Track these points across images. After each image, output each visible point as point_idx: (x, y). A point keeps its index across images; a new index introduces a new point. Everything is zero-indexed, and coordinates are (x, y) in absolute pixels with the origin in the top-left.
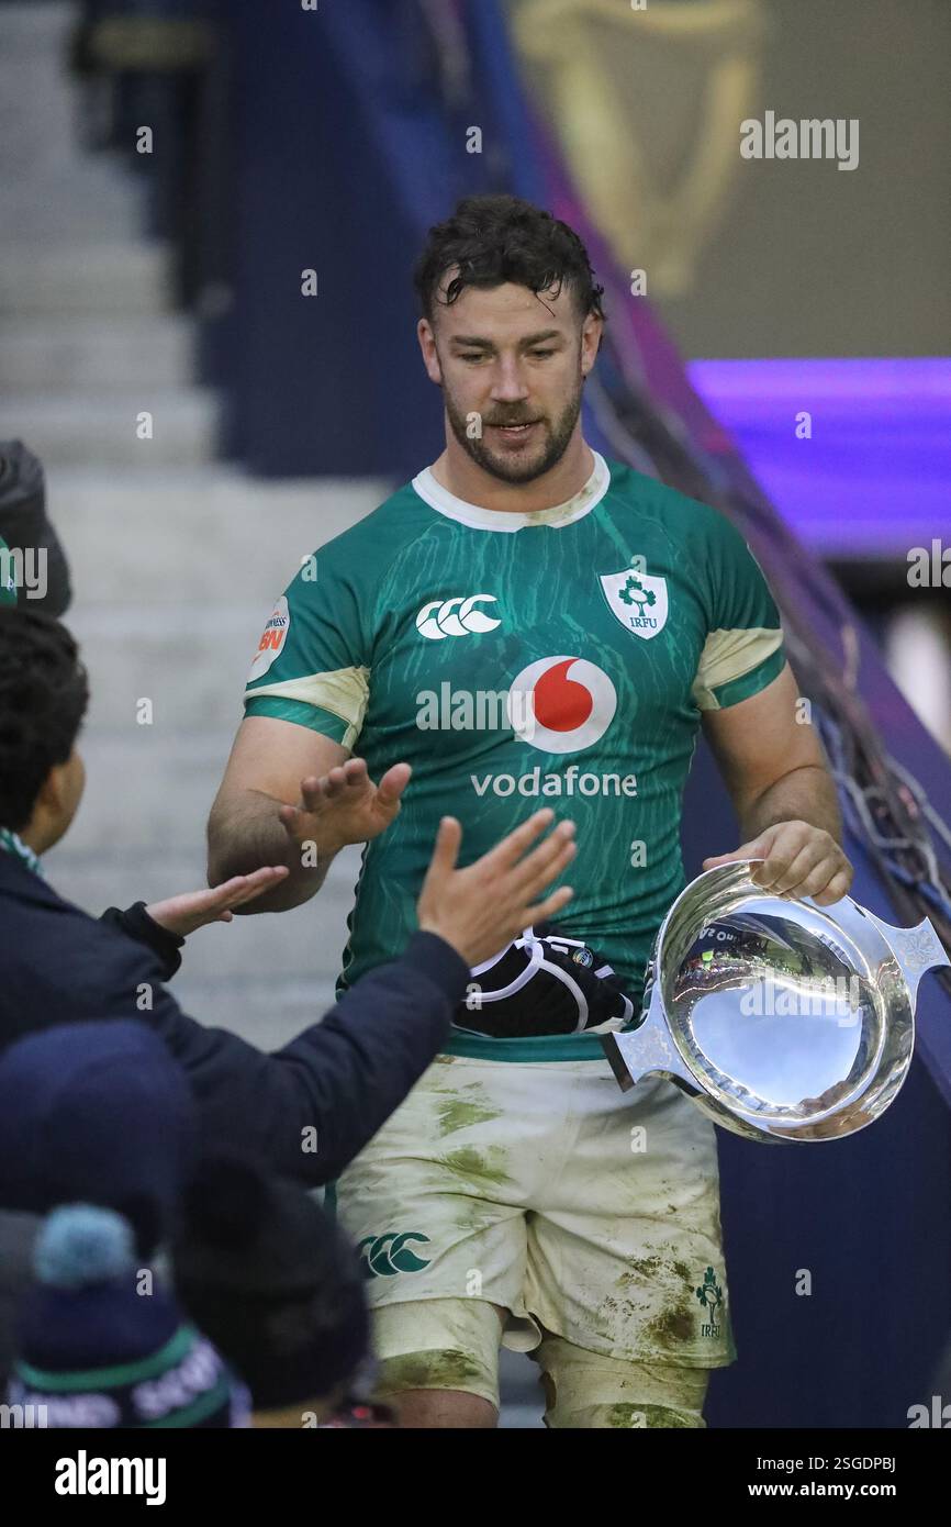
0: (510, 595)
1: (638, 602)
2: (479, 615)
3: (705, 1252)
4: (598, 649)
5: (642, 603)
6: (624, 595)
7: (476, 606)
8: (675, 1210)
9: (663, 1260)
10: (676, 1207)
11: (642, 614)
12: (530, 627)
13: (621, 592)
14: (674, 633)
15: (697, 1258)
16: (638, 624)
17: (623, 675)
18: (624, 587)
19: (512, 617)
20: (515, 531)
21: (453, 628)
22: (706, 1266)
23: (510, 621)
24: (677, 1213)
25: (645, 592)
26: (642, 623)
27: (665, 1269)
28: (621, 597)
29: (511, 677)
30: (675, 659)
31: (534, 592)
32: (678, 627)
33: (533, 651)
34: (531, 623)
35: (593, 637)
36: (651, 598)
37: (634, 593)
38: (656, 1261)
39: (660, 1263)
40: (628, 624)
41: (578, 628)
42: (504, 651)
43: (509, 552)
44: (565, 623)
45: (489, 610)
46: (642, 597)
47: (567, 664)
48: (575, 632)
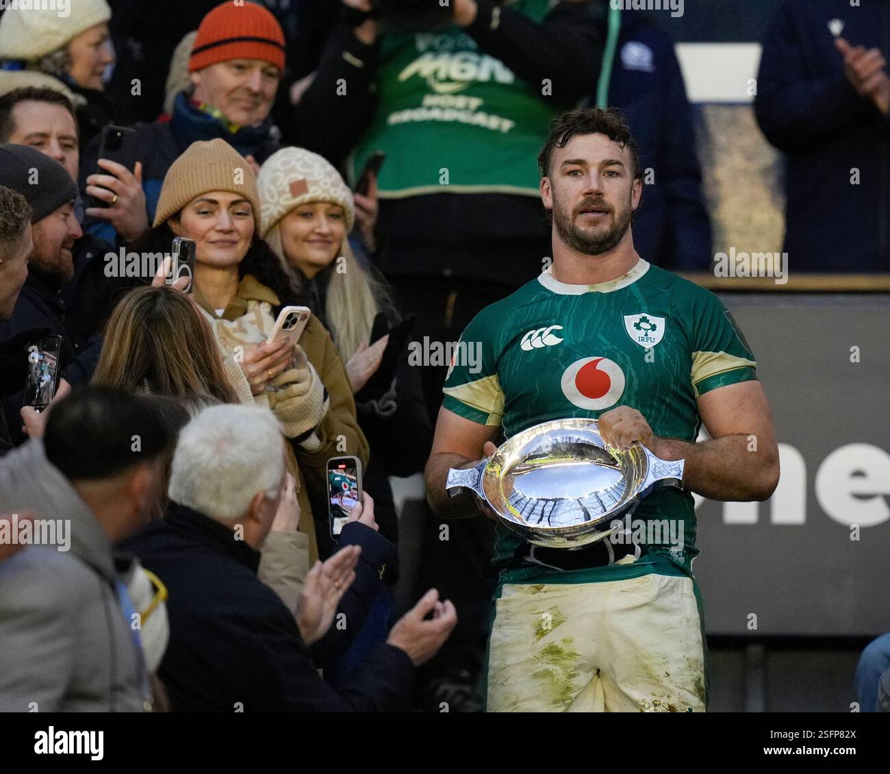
0: (571, 326)
1: (645, 329)
2: (552, 336)
3: (687, 699)
4: (616, 353)
5: (647, 330)
6: (637, 326)
7: (551, 332)
8: (669, 675)
9: (662, 702)
10: (669, 673)
11: (646, 335)
12: (579, 341)
13: (635, 324)
14: (666, 346)
15: (682, 703)
16: (643, 340)
17: (630, 367)
18: (638, 321)
19: (570, 337)
20: (580, 294)
21: (538, 344)
22: (688, 707)
23: (568, 340)
24: (670, 677)
25: (650, 324)
26: (645, 340)
27: (663, 708)
28: (635, 326)
29: (564, 368)
30: (665, 360)
31: (585, 323)
32: (669, 343)
33: (579, 354)
34: (580, 340)
35: (615, 347)
36: (654, 328)
37: (643, 325)
38: (657, 703)
39: (660, 704)
40: (637, 341)
41: (606, 342)
42: (562, 354)
43: (574, 304)
44: (600, 340)
45: (557, 334)
46: (648, 326)
47: (597, 362)
48: (604, 345)
